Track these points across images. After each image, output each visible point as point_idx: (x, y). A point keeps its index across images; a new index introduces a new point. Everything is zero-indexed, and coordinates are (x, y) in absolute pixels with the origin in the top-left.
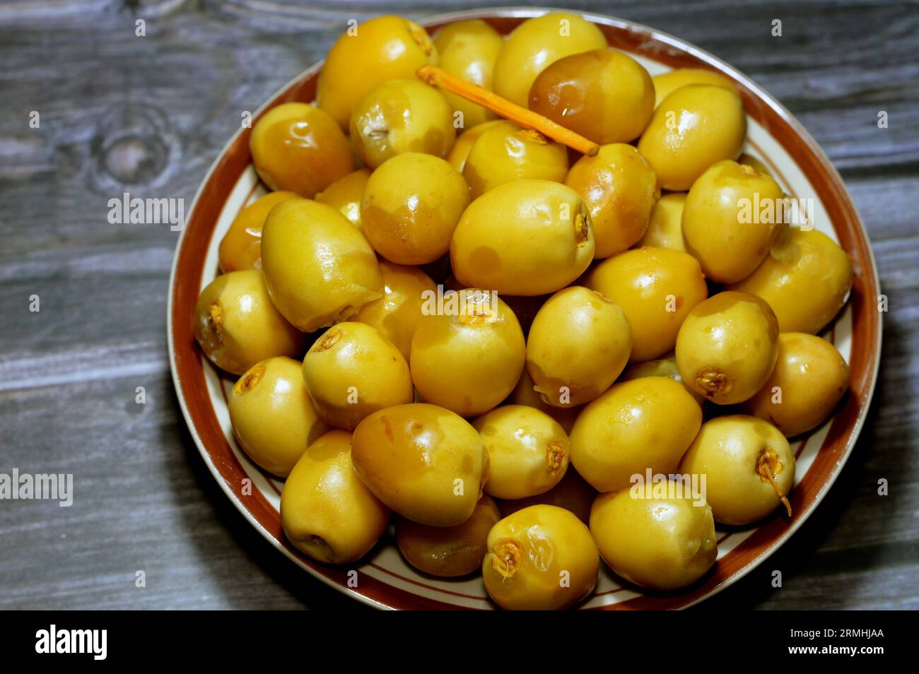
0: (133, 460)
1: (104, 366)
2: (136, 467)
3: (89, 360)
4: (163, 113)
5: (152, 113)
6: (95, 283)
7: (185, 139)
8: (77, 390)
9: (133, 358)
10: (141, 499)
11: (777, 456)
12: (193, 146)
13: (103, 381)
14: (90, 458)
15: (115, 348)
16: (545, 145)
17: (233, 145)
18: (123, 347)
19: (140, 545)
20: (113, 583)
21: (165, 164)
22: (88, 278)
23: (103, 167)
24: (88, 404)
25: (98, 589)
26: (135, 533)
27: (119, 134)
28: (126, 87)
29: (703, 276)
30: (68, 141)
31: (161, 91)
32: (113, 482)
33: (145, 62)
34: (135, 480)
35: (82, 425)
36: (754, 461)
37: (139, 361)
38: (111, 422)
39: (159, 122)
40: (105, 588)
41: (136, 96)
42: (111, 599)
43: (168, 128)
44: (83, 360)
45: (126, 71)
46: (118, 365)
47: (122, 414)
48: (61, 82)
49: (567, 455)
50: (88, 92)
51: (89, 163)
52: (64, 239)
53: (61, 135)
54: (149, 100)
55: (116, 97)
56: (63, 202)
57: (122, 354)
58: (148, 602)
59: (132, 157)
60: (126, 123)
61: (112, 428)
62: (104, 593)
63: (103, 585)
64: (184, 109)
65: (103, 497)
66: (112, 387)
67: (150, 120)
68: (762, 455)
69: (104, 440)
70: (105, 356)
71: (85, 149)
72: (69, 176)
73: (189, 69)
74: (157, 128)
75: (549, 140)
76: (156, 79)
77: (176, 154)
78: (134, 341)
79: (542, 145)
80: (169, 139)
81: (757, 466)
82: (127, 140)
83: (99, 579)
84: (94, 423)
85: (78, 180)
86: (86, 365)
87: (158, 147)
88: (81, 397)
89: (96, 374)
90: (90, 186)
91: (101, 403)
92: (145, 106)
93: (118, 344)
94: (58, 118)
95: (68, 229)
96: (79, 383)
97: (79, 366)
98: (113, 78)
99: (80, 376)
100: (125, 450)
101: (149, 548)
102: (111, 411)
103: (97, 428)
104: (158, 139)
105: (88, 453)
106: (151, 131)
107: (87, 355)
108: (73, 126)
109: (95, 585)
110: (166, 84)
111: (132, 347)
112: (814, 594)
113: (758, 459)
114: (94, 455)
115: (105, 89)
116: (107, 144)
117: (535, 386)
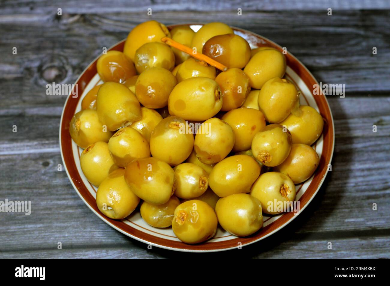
0: (43, 183)
1: (35, 148)
2: (44, 186)
3: (30, 146)
4: (66, 58)
5: (62, 58)
6: (34, 118)
7: (74, 68)
8: (25, 156)
9: (47, 146)
10: (45, 198)
11: (289, 187)
12: (77, 71)
13: (35, 154)
14: (27, 181)
15: (40, 142)
16: (207, 67)
17: (91, 66)
18: (43, 142)
19: (43, 214)
20: (31, 228)
21: (65, 77)
22: (32, 116)
23: (42, 76)
24: (28, 162)
25: (26, 230)
26: (42, 210)
27: (49, 65)
28: (53, 48)
29: (265, 119)
30: (29, 66)
31: (67, 50)
32: (35, 191)
33: (61, 39)
34: (43, 190)
35: (25, 169)
36: (279, 188)
37: (49, 147)
38: (36, 169)
39: (65, 61)
40: (28, 229)
41: (56, 51)
42: (30, 234)
43: (68, 64)
44: (27, 146)
45: (54, 42)
46: (41, 148)
47: (41, 166)
48: (28, 45)
49: (207, 182)
50: (38, 49)
51: (36, 75)
52: (24, 102)
53: (27, 64)
54: (62, 53)
55: (49, 51)
56: (25, 88)
57: (43, 144)
58: (44, 235)
59: (53, 73)
60: (52, 61)
61: (36, 171)
62: (27, 231)
63: (27, 228)
64: (75, 57)
65: (30, 196)
66: (38, 156)
67: (61, 61)
68: (282, 186)
69: (33, 175)
70: (36, 145)
71: (35, 70)
72: (28, 79)
73: (78, 43)
74: (64, 64)
75: (209, 65)
76: (64, 46)
77: (70, 73)
78: (48, 140)
79: (206, 67)
80: (68, 67)
81: (280, 190)
82: (52, 67)
83: (26, 226)
84: (30, 169)
85: (32, 81)
86: (28, 148)
87: (64, 70)
88: (25, 159)
89: (32, 151)
90: (36, 83)
91: (33, 162)
92: (60, 55)
93: (42, 141)
94: (26, 58)
95: (26, 98)
96: (25, 154)
97: (26, 148)
98: (48, 44)
99: (26, 151)
100: (40, 179)
101: (47, 216)
102: (37, 165)
103: (31, 171)
104: (63, 67)
105: (26, 180)
106: (61, 64)
107: (29, 144)
108: (32, 61)
109: (25, 228)
110: (68, 48)
111: (47, 142)
112: (303, 248)
113: (281, 188)
114: (29, 181)
115: (45, 48)
116: (44, 68)
117: (197, 155)
